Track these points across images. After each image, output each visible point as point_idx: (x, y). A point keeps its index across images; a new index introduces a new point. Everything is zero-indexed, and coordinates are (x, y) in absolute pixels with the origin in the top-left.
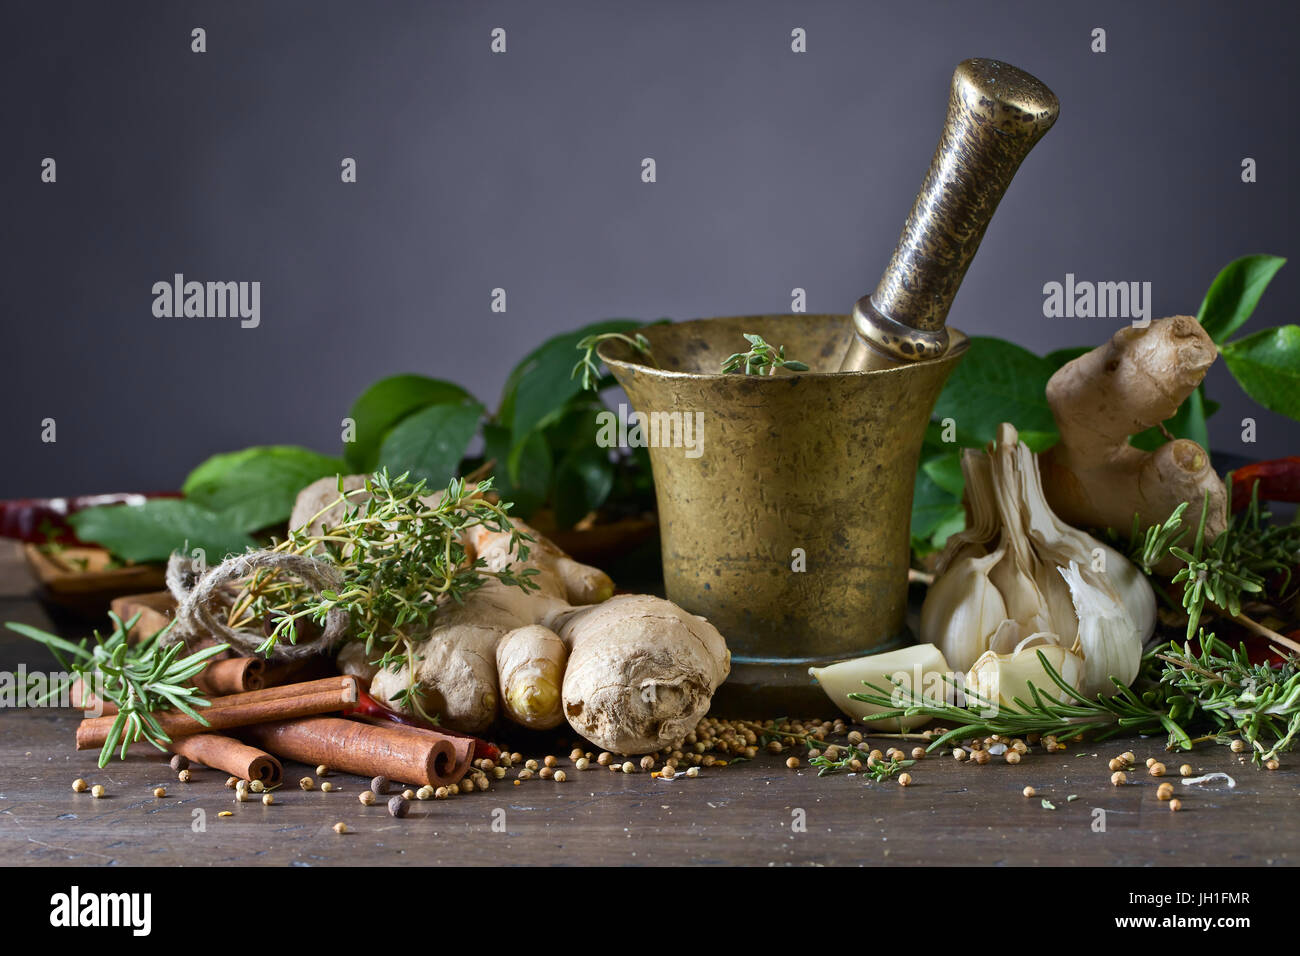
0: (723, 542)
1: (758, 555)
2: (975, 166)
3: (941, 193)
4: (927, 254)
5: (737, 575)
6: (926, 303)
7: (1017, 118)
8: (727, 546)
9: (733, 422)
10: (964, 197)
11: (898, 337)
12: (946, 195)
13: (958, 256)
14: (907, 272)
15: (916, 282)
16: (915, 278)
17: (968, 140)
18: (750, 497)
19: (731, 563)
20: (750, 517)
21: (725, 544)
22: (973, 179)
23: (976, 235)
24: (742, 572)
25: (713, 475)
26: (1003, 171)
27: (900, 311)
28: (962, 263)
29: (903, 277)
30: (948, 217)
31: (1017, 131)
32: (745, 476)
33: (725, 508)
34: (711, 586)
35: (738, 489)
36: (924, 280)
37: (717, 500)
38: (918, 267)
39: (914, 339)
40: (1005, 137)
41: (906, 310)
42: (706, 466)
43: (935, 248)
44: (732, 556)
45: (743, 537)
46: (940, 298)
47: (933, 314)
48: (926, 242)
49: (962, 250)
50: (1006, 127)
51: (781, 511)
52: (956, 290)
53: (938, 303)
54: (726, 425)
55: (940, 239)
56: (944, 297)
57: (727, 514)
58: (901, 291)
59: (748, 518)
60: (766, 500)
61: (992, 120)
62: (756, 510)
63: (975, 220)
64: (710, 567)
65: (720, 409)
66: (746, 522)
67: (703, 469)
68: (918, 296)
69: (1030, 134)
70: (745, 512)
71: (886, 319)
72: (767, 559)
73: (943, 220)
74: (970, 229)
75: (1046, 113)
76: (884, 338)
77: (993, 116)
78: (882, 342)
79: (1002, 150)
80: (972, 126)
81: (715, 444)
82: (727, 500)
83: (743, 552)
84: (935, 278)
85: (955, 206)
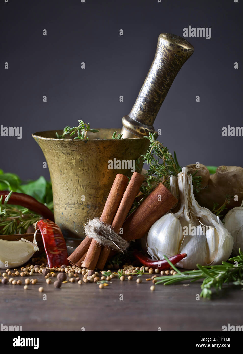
0: (67, 198)
1: (78, 203)
2: (167, 67)
3: (155, 77)
4: (149, 99)
5: (71, 210)
6: (148, 116)
7: (182, 50)
8: (68, 200)
9: (68, 156)
10: (163, 78)
11: (139, 127)
12: (157, 78)
13: (160, 99)
14: (142, 105)
15: (146, 108)
16: (145, 107)
17: (165, 58)
18: (75, 183)
19: (69, 205)
20: (75, 190)
21: (67, 199)
22: (166, 72)
23: (166, 92)
24: (73, 209)
25: (64, 175)
26: (176, 69)
27: (140, 118)
28: (161, 102)
29: (141, 107)
30: (157, 85)
31: (182, 55)
32: (73, 175)
33: (68, 186)
34: (64, 214)
35: (71, 180)
36: (148, 108)
37: (65, 184)
38: (146, 103)
39: (145, 128)
40: (178, 57)
41: (142, 118)
42: (61, 172)
43: (152, 96)
44: (70, 203)
45: (73, 196)
46: (153, 114)
47: (151, 119)
48: (149, 94)
49: (161, 97)
50: (178, 53)
51: (85, 187)
52: (158, 111)
53: (152, 116)
54: (66, 157)
55: (154, 93)
56: (155, 114)
57: (68, 188)
58: (140, 111)
59: (74, 190)
60: (80, 183)
61: (174, 51)
62: (77, 187)
63: (166, 87)
64: (63, 207)
65: (64, 151)
66: (74, 191)
67: (61, 173)
68: (146, 113)
69: (186, 56)
70: (73, 187)
71: (135, 121)
72: (80, 204)
73: (155, 86)
74: (164, 89)
75: (191, 49)
76: (135, 128)
77: (174, 49)
78: (134, 129)
79: (176, 62)
80: (166, 53)
81: (63, 164)
82: (68, 183)
83: (73, 202)
84: (152, 107)
85: (160, 82)
